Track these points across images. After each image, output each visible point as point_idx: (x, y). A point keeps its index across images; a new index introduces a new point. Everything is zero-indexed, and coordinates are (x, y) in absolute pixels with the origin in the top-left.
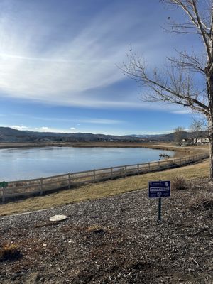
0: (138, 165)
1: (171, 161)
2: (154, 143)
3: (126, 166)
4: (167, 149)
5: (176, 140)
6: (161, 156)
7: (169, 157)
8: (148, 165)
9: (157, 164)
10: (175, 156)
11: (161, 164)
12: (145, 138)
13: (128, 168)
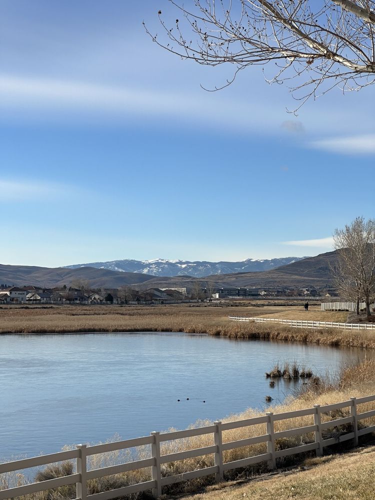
0: (155, 440)
1: (336, 410)
2: (234, 308)
3: (81, 454)
4: (306, 339)
5: (345, 287)
6: (276, 376)
7: (318, 385)
8: (209, 439)
9: (261, 430)
10: (346, 380)
11: (280, 426)
12: (186, 280)
13: (95, 462)
